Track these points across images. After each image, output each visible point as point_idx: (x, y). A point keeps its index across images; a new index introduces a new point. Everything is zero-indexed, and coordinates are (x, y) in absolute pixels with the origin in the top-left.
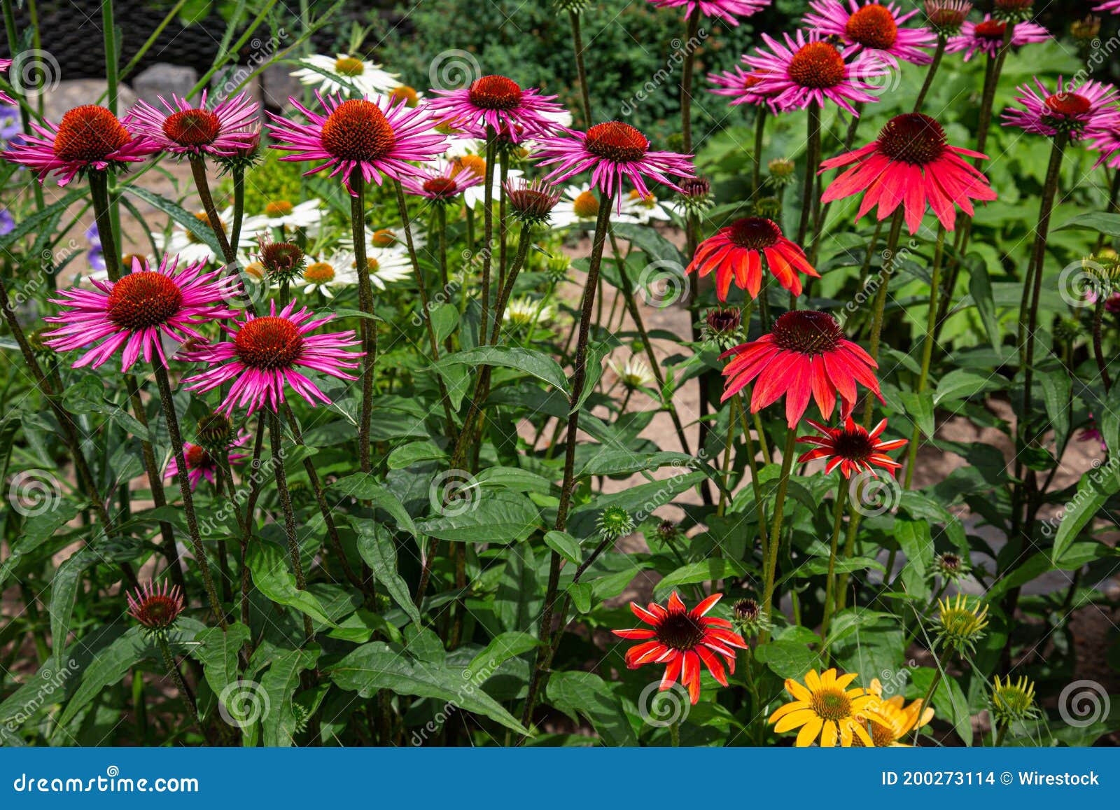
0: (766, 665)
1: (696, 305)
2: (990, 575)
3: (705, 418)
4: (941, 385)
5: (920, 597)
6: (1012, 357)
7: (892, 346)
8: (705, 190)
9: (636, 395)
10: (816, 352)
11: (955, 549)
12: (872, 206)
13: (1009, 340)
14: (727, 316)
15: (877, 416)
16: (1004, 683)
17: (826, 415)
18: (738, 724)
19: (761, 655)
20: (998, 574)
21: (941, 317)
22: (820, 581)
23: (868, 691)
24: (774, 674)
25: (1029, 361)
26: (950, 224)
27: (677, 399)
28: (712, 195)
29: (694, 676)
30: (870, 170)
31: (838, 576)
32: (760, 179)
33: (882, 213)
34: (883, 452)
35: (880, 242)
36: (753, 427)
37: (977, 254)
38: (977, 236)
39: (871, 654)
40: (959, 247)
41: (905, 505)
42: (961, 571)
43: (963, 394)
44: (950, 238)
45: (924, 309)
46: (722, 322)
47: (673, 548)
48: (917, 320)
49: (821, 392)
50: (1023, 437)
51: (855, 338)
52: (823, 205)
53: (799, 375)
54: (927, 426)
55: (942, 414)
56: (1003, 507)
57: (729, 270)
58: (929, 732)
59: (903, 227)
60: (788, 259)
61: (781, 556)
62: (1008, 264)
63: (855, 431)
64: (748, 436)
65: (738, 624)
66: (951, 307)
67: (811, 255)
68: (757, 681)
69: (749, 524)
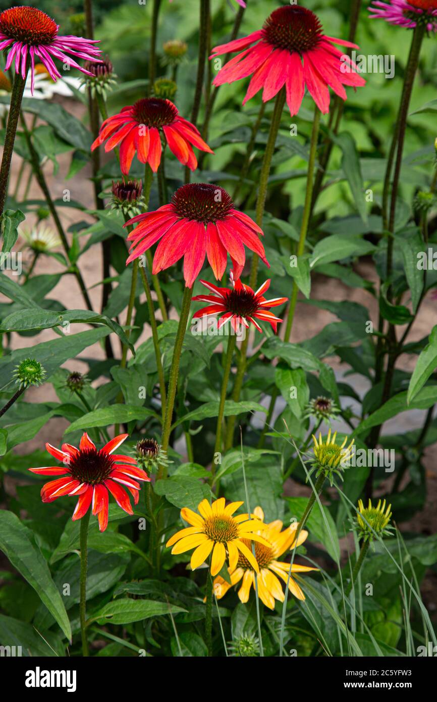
0: (164, 497)
1: (100, 176)
2: (356, 417)
3: (108, 280)
4: (316, 249)
5: (297, 436)
6: (377, 225)
7: (274, 216)
8: (108, 70)
9: (43, 259)
10: (210, 220)
11: (328, 395)
12: (257, 90)
13: (375, 211)
14: (131, 187)
15: (261, 277)
16: (366, 506)
17: (218, 276)
18: (138, 551)
19: (160, 489)
20: (363, 415)
21: (317, 190)
22: (210, 424)
23: (252, 516)
24: (172, 505)
25: (391, 229)
26: (325, 108)
27: (81, 262)
28: (115, 76)
29: (103, 506)
30: (256, 57)
31: (226, 418)
32: (157, 59)
33: (268, 95)
34: (267, 309)
35: (264, 120)
36: (152, 288)
37: (348, 134)
38: (349, 114)
39: (255, 487)
40: (333, 125)
41: (285, 356)
42: (331, 413)
43: (335, 259)
44: (325, 119)
45: (303, 181)
46: (126, 192)
47: (81, 397)
48: (296, 191)
49: (215, 256)
50: (385, 296)
51: (242, 207)
52: (213, 87)
53: (196, 240)
54: (304, 286)
55: (318, 277)
56: (369, 358)
57: (132, 146)
58: (303, 552)
59: (285, 108)
60: (185, 137)
61: (177, 403)
62: (376, 141)
63: (242, 290)
64: (149, 296)
65: (141, 461)
66: (325, 180)
67: (203, 131)
68: (156, 512)
69: (149, 375)
